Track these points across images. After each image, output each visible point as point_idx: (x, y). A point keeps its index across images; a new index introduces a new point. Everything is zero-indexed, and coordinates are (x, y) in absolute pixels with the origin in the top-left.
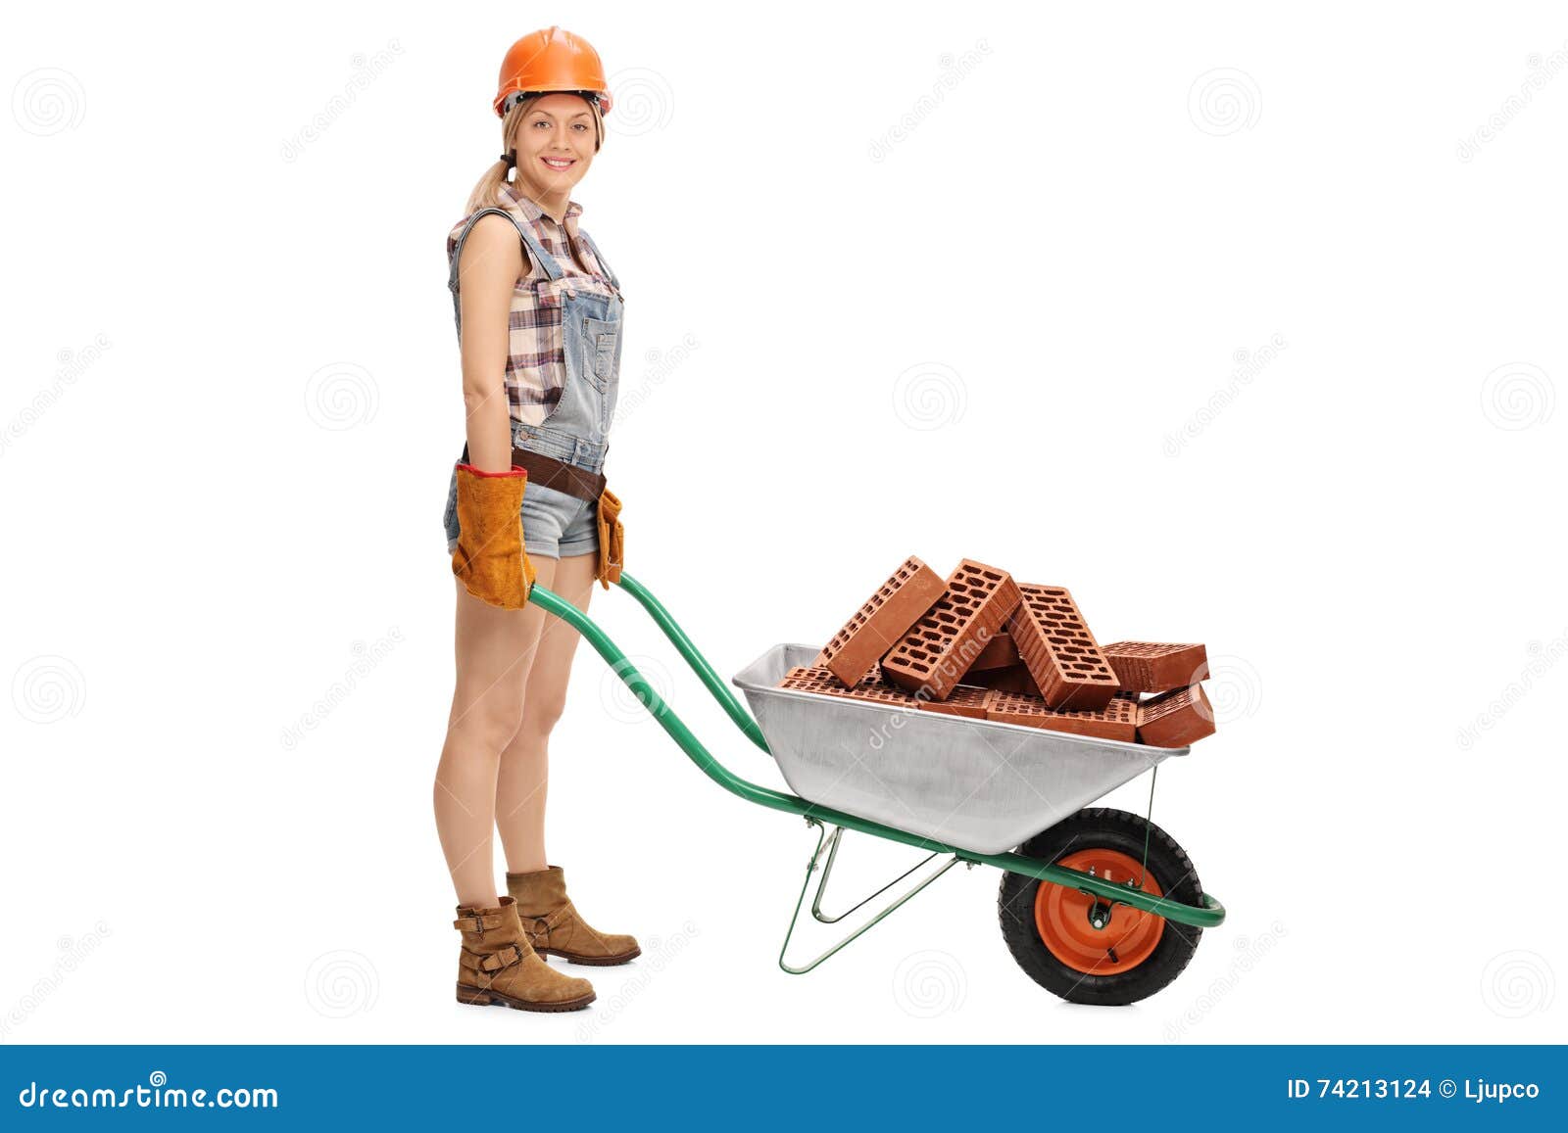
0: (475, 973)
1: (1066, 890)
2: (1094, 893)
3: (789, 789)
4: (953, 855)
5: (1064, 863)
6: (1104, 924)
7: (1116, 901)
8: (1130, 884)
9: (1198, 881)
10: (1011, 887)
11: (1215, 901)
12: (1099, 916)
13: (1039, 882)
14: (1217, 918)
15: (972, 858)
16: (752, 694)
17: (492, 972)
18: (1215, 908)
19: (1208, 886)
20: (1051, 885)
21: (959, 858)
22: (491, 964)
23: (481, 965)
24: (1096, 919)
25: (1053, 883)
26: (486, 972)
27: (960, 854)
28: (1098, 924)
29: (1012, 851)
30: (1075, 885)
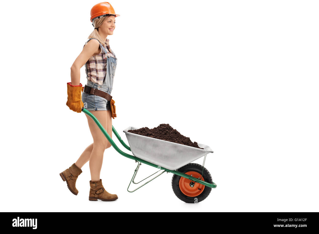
0: (94, 194)
1: (186, 179)
2: (192, 180)
3: (133, 154)
4: (164, 170)
5: (186, 173)
6: (193, 186)
7: (196, 182)
8: (199, 178)
9: (212, 180)
10: (175, 178)
11: (214, 183)
12: (192, 185)
13: (181, 177)
14: (215, 186)
15: (168, 171)
16: (127, 134)
17: (98, 194)
18: (214, 184)
19: (214, 180)
20: (183, 177)
21: (165, 171)
22: (98, 192)
23: (96, 193)
24: (191, 185)
25: (184, 177)
26: (97, 194)
27: (166, 170)
28: (192, 186)
29: (176, 170)
30: (188, 178)
